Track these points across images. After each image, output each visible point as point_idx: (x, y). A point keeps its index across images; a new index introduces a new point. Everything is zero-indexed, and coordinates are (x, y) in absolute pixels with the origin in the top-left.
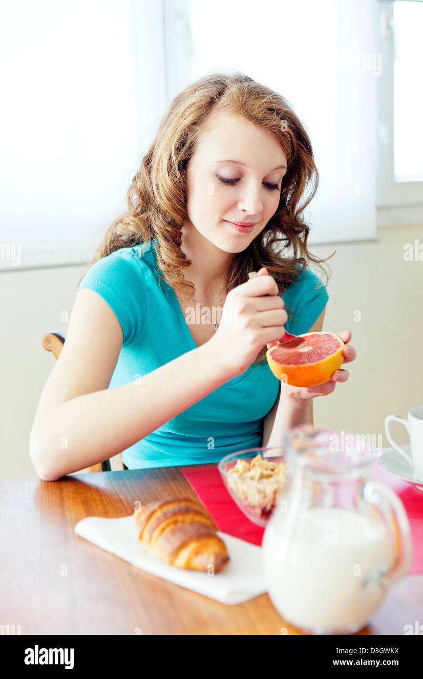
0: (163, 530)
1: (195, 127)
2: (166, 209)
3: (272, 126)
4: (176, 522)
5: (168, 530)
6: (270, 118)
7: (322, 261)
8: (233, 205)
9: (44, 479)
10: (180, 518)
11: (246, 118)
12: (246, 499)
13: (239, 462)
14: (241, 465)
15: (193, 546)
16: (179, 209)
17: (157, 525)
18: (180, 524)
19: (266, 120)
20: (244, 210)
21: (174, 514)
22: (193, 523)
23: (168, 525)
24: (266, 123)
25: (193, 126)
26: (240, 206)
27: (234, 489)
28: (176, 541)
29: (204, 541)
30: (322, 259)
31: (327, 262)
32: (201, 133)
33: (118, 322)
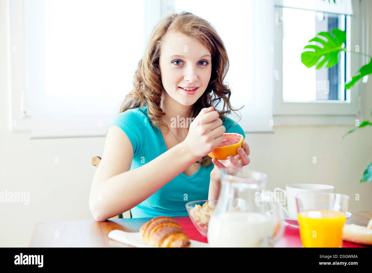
0: (155, 230)
1: (159, 41)
2: (149, 85)
3: (196, 35)
4: (162, 226)
5: (158, 230)
6: (194, 32)
7: (237, 110)
8: (181, 79)
9: (98, 221)
10: (165, 224)
11: (182, 33)
12: (200, 221)
13: (196, 205)
14: (197, 207)
15: (171, 237)
16: (155, 84)
17: (153, 228)
18: (164, 228)
19: (192, 32)
20: (188, 81)
21: (162, 223)
22: (171, 227)
23: (158, 228)
24: (192, 35)
25: (158, 41)
26: (185, 79)
27: (194, 217)
28: (163, 235)
29: (177, 235)
30: (236, 109)
31: (239, 111)
32: (162, 44)
33: (130, 142)
